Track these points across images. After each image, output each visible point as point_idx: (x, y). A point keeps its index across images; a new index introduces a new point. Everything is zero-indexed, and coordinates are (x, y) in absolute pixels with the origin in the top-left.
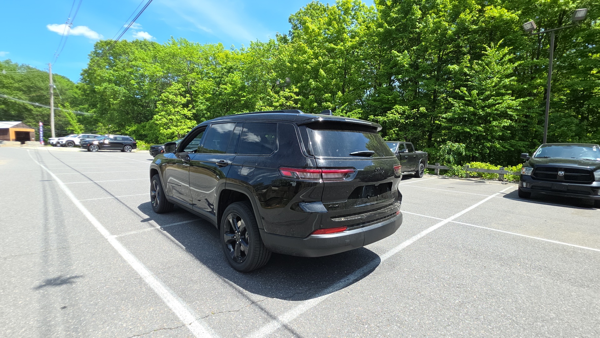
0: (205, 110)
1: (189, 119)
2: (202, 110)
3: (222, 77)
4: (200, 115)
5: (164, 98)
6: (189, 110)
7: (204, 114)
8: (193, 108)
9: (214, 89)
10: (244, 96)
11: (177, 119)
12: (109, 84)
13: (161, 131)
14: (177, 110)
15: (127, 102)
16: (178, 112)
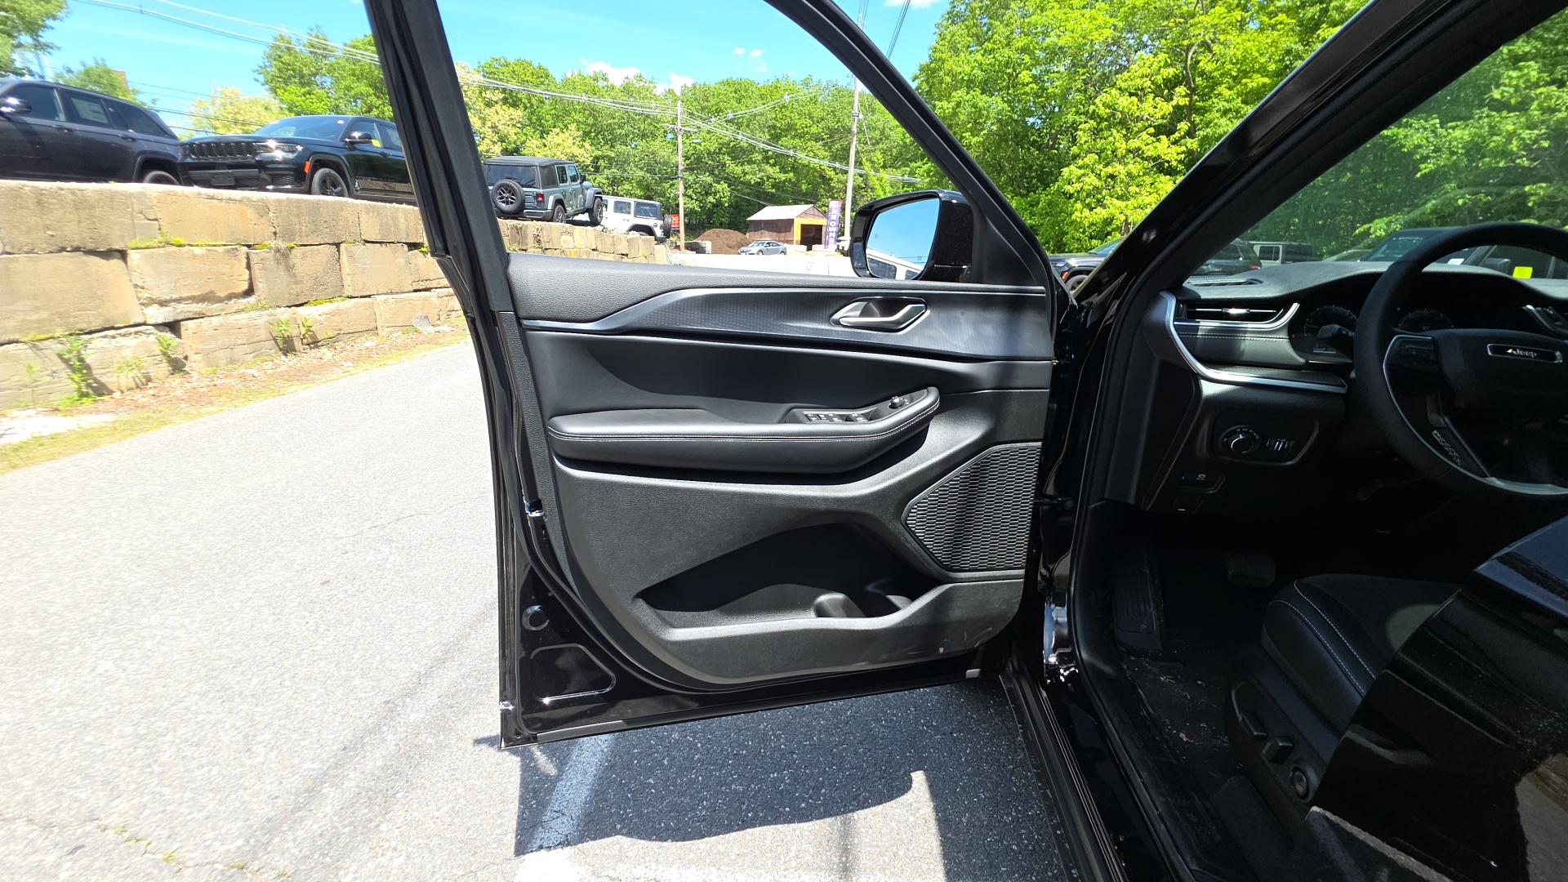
5: (1103, 111)
6: (1175, 143)
8: (1190, 134)
11: (1129, 174)
12: (968, 93)
13: (1076, 216)
14: (1134, 144)
15: (1002, 138)
16: (1137, 152)
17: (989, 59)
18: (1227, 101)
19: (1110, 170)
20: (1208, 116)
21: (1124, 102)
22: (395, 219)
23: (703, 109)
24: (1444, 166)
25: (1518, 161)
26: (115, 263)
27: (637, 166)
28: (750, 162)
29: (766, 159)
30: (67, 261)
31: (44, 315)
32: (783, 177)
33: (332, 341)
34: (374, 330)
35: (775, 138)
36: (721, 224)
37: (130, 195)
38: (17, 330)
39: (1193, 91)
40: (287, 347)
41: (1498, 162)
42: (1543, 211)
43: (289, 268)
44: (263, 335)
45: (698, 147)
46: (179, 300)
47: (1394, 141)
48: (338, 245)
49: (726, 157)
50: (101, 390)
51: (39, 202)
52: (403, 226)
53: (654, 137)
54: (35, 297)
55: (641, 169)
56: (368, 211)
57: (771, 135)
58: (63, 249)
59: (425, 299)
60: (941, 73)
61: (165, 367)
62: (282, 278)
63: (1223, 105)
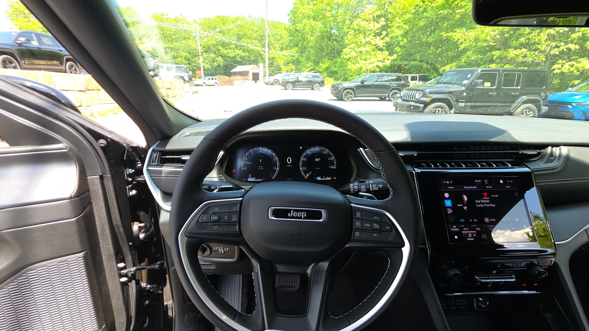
0: (402, 36)
1: (381, 50)
2: (397, 37)
4: (394, 44)
5: (356, 28)
6: (382, 39)
7: (399, 42)
8: (387, 35)
11: (367, 51)
12: (308, 21)
13: (349, 67)
14: (367, 39)
15: (323, 38)
16: (368, 43)
17: (315, 8)
18: (398, 23)
19: (360, 49)
20: (392, 29)
21: (363, 24)
23: (209, 27)
24: (468, 46)
25: (490, 43)
27: (183, 51)
28: (230, 49)
29: (237, 47)
32: (244, 54)
35: (239, 39)
36: (220, 74)
39: (387, 20)
41: (483, 44)
42: (498, 61)
45: (208, 43)
47: (451, 38)
49: (220, 46)
53: (189, 39)
55: (185, 52)
57: (237, 38)
60: (298, 13)
63: (397, 25)
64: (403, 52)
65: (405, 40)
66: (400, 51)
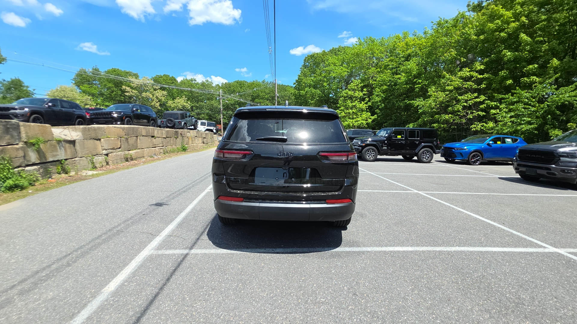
0: (380, 101)
1: (365, 111)
2: (377, 102)
3: (399, 67)
4: (375, 107)
5: (345, 95)
6: (365, 104)
7: (378, 106)
8: (369, 101)
9: (390, 80)
10: (419, 83)
11: (353, 112)
14: (354, 104)
16: (355, 106)
19: (348, 111)
20: (373, 96)
21: (350, 93)
22: (149, 130)
26: (99, 141)
27: (206, 109)
30: (92, 141)
31: (88, 152)
33: (136, 159)
34: (143, 157)
37: (102, 128)
38: (84, 155)
40: (127, 160)
43: (128, 142)
44: (123, 157)
46: (108, 149)
48: (137, 137)
50: (96, 167)
51: (89, 130)
52: (151, 132)
54: (87, 148)
55: (208, 110)
56: (144, 128)
58: (91, 139)
59: (155, 149)
61: (105, 163)
62: (126, 144)
63: (377, 93)
64: (382, 113)
65: (383, 105)
66: (380, 113)
